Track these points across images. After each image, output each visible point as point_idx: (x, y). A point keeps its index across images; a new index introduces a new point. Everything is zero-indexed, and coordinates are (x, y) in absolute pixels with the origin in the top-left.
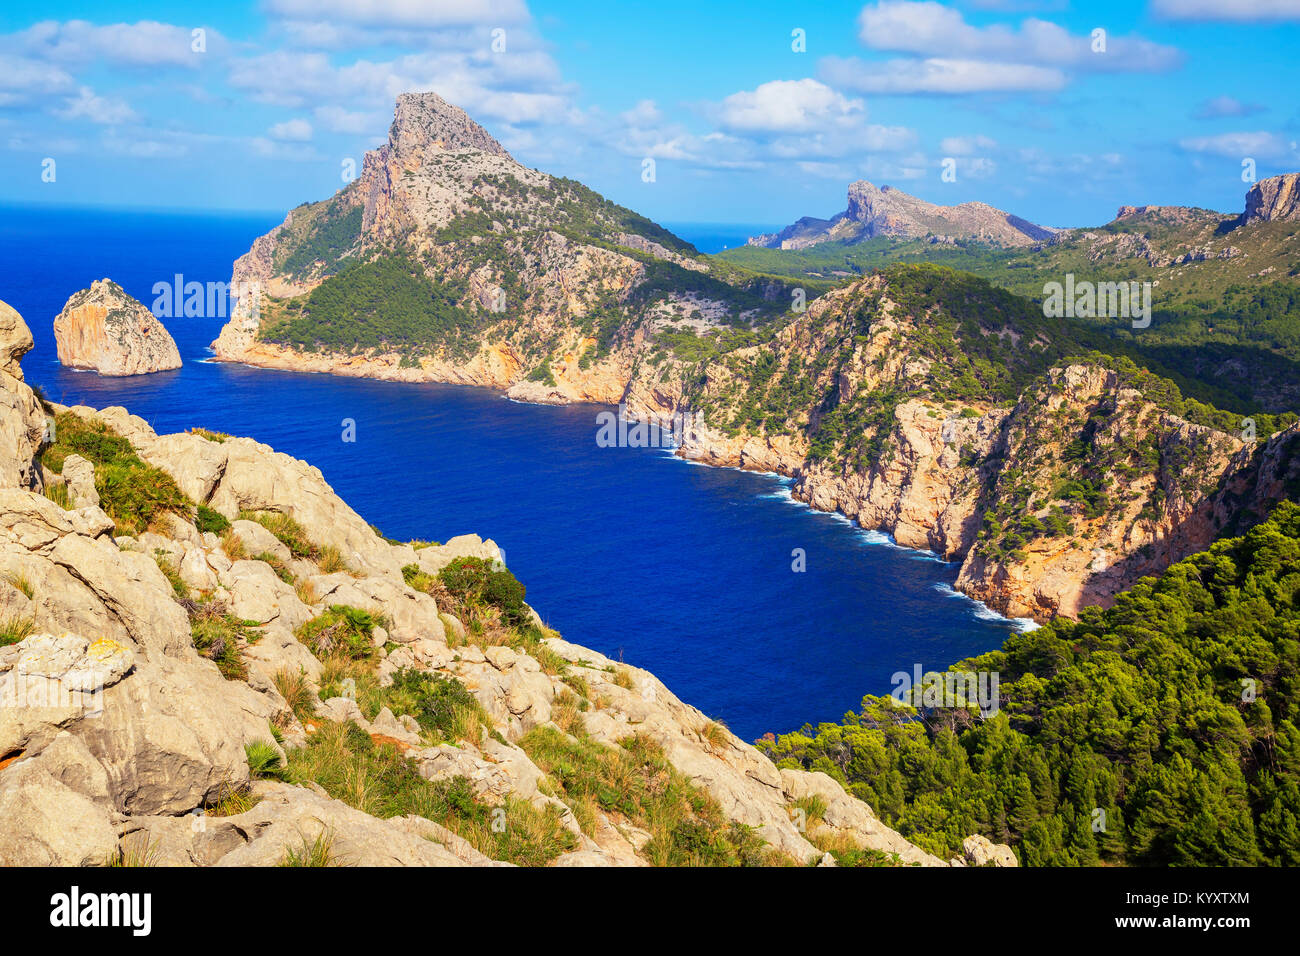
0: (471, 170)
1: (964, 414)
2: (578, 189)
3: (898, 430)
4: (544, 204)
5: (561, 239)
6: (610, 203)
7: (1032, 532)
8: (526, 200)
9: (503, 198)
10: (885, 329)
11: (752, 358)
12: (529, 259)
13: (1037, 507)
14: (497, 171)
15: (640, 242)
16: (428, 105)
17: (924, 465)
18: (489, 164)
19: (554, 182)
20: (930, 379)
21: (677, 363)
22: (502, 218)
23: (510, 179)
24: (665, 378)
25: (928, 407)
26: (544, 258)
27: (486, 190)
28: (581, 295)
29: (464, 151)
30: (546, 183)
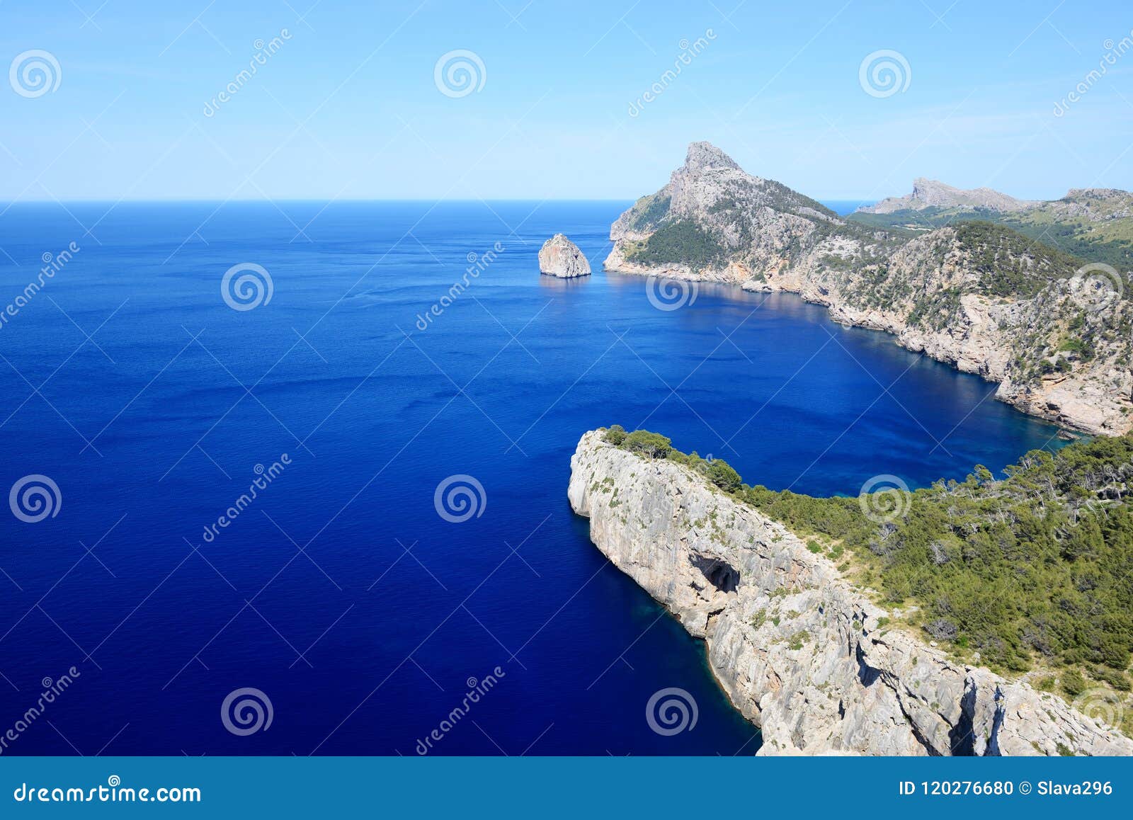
0: (724, 178)
1: (1001, 302)
2: (778, 185)
3: (961, 310)
4: (761, 193)
5: (771, 211)
6: (794, 192)
7: (1047, 369)
8: (752, 192)
9: (741, 191)
10: (954, 256)
11: (874, 271)
12: (754, 221)
13: (1051, 354)
14: (737, 178)
15: (810, 211)
16: (704, 147)
17: (977, 329)
18: (734, 175)
19: (766, 182)
20: (980, 284)
21: (831, 272)
22: (740, 201)
23: (745, 182)
24: (825, 280)
25: (980, 298)
26: (762, 220)
27: (733, 188)
28: (781, 238)
29: (722, 169)
30: (762, 183)
